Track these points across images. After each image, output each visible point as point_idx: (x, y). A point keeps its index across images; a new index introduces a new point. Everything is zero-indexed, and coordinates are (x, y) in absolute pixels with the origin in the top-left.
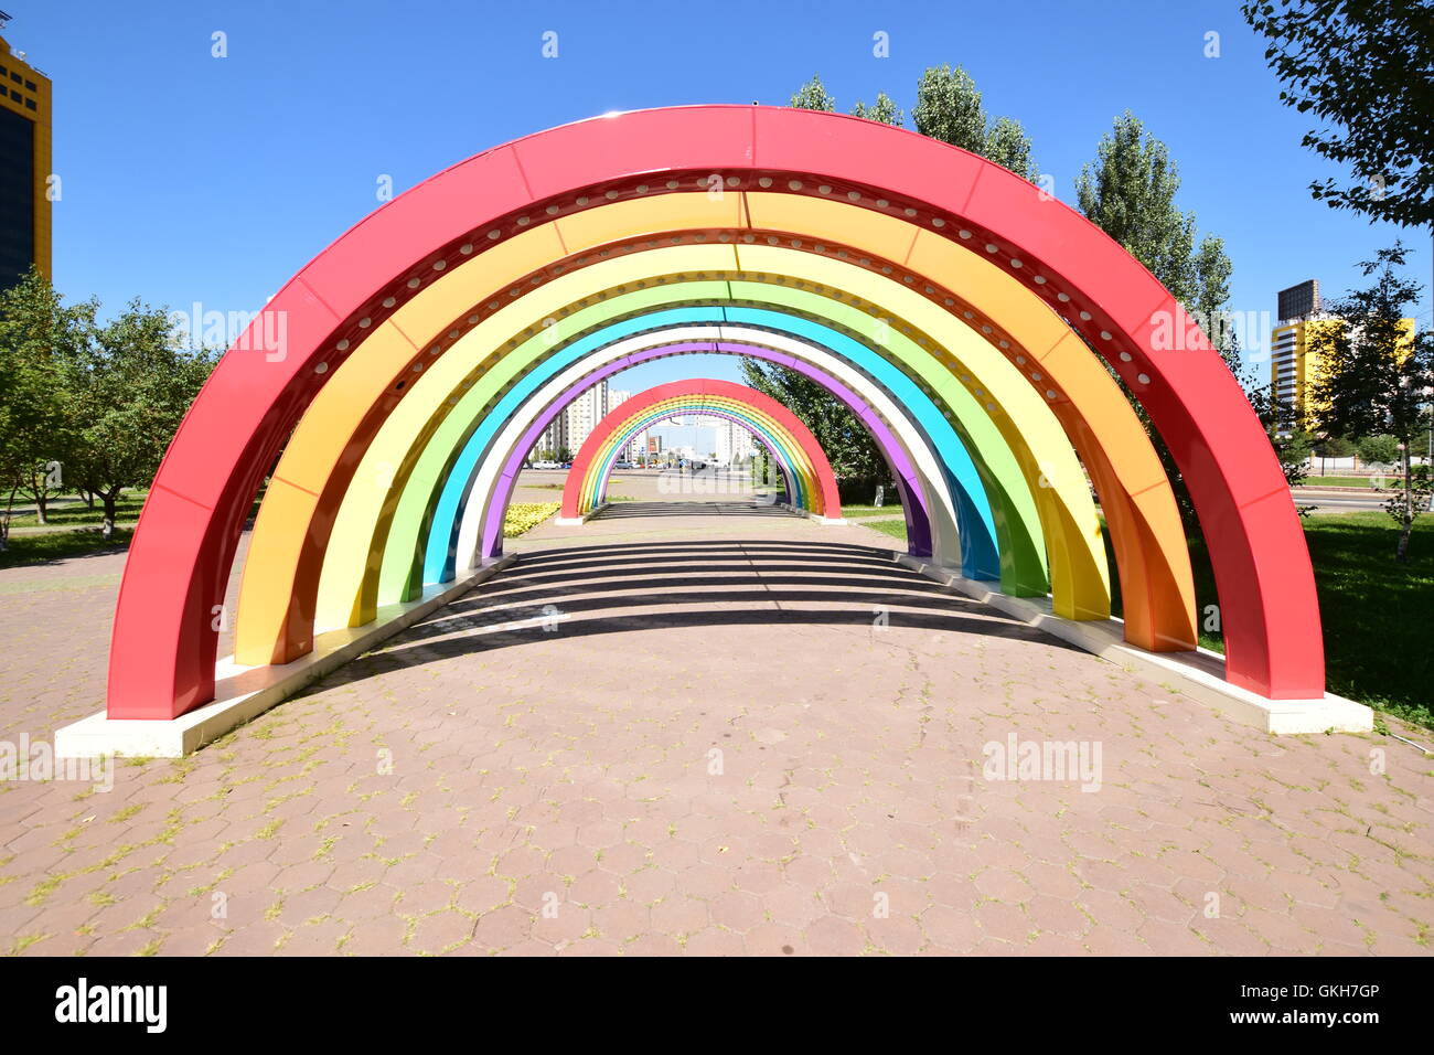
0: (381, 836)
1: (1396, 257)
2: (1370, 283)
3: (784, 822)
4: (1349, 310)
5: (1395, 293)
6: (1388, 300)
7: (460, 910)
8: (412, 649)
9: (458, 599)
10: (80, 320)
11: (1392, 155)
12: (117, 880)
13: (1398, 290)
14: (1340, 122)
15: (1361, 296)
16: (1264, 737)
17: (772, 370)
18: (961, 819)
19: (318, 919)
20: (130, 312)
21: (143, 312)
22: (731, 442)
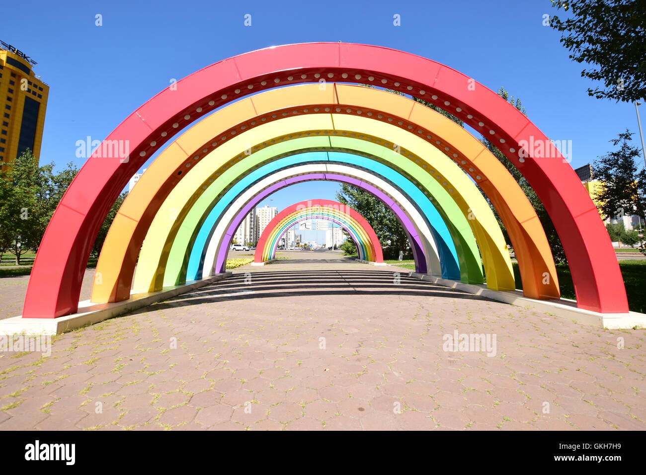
0: (148, 364)
1: (627, 136)
2: (617, 149)
3: (358, 360)
4: (609, 160)
5: (629, 153)
6: (627, 156)
7: (184, 392)
8: (177, 302)
9: (203, 287)
10: (45, 172)
11: (621, 74)
12: (6, 379)
13: (630, 151)
14: (597, 64)
15: (614, 155)
16: (603, 330)
17: (351, 199)
18: (452, 359)
19: (107, 394)
20: (68, 169)
21: (73, 169)
22: (333, 238)
